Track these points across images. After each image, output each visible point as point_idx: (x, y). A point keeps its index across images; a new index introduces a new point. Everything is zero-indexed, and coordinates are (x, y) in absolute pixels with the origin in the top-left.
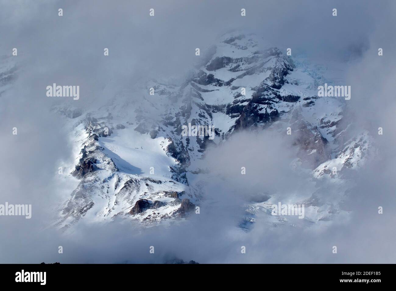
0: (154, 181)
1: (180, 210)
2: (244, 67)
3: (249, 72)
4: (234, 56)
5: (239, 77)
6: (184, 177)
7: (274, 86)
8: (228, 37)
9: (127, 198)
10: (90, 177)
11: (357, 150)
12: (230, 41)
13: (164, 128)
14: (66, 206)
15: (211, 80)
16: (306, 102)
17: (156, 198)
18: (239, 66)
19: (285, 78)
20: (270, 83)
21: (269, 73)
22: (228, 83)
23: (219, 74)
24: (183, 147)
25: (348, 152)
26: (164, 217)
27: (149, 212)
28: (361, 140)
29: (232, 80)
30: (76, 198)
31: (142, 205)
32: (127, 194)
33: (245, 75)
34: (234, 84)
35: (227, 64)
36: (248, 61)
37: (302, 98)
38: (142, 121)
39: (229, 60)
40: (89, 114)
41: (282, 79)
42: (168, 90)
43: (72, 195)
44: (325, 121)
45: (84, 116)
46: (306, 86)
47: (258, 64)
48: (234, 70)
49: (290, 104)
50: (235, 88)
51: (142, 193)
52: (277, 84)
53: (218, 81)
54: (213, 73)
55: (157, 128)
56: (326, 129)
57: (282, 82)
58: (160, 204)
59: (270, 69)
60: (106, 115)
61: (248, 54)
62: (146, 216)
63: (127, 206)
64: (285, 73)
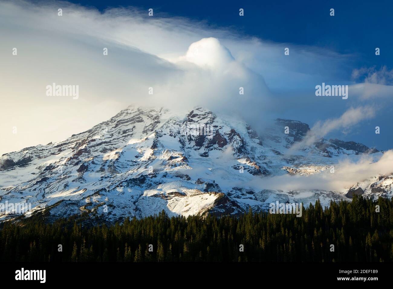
0: (175, 151)
1: (183, 159)
2: (202, 117)
3: (204, 118)
4: (199, 114)
5: (201, 120)
6: (184, 149)
7: (211, 123)
8: (197, 108)
9: (167, 155)
10: (156, 149)
11: (235, 142)
12: (197, 109)
13: (178, 135)
14: (149, 158)
15: (192, 121)
16: (220, 128)
17: (176, 156)
18: (200, 116)
19: (214, 120)
20: (209, 122)
21: (209, 119)
22: (197, 122)
23: (194, 119)
24: (183, 140)
25: (232, 142)
26: (178, 161)
27: (174, 160)
28: (236, 139)
29: (198, 121)
30: (152, 155)
31: (171, 158)
32: (167, 154)
33: (202, 119)
34: (199, 122)
35: (197, 116)
36: (203, 115)
37: (219, 126)
38: (171, 133)
39: (197, 115)
40: (156, 130)
41: (213, 120)
42: (179, 123)
43: (150, 154)
44: (226, 133)
45: (154, 131)
46: (220, 123)
47: (206, 116)
48: (199, 118)
49: (215, 128)
50: (199, 123)
51: (171, 154)
52: (211, 122)
53: (194, 121)
54: (192, 118)
55: (176, 135)
56: (226, 136)
57: (213, 122)
58: (176, 158)
59: (209, 117)
60: (161, 131)
61: (203, 113)
62: (172, 161)
63: (167, 158)
64: (214, 119)
